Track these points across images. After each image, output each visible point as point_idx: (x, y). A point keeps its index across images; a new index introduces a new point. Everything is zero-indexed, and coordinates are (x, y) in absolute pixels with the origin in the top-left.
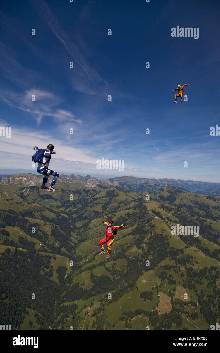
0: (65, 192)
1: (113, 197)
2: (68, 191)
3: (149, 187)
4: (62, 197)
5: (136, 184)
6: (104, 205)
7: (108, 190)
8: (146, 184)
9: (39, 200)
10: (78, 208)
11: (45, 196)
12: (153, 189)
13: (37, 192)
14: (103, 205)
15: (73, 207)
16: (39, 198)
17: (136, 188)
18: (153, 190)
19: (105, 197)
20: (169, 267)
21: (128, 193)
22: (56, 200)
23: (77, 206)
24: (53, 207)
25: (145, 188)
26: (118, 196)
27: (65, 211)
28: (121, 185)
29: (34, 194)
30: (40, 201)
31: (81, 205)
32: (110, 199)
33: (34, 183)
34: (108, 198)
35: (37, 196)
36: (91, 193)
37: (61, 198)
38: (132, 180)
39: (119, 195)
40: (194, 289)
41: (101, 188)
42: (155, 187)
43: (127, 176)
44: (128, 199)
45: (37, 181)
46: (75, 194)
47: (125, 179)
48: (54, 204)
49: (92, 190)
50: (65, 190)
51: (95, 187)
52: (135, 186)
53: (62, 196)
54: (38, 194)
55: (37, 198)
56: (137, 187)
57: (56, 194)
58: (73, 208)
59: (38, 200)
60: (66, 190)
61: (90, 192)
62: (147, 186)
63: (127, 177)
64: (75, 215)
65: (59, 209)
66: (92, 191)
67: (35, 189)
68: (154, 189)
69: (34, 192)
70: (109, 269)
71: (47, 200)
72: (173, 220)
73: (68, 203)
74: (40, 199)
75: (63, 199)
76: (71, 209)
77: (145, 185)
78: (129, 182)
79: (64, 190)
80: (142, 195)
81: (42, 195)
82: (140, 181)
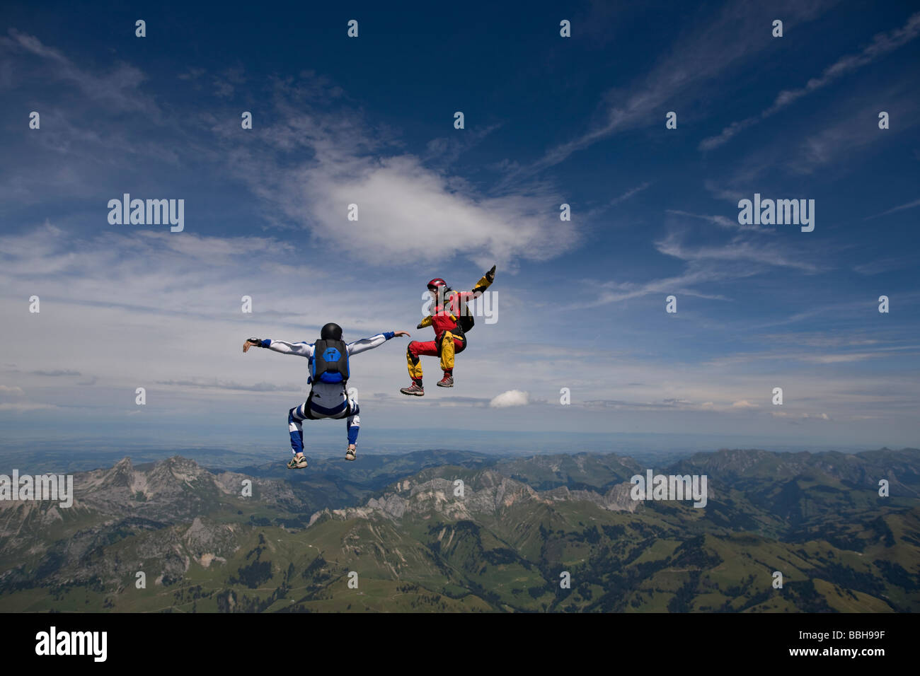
0: (552, 535)
1: (703, 565)
2: (560, 535)
4: (542, 553)
6: (675, 596)
9: (481, 568)
10: (594, 599)
11: (497, 555)
13: (475, 540)
14: (673, 595)
15: (579, 596)
16: (482, 562)
22: (526, 564)
23: (590, 592)
24: (522, 591)
27: (555, 607)
29: (467, 547)
30: (484, 570)
31: (602, 588)
32: (695, 576)
35: (476, 555)
36: (626, 536)
37: (542, 556)
41: (658, 514)
43: (735, 451)
44: (756, 576)
45: (473, 502)
46: (580, 543)
47: (730, 461)
48: (523, 579)
49: (629, 525)
50: (551, 532)
51: (637, 508)
53: (543, 550)
54: (477, 549)
55: (475, 561)
57: (525, 543)
58: (577, 600)
59: (478, 567)
60: (552, 529)
61: (625, 531)
63: (733, 455)
65: (538, 599)
66: (628, 528)
67: (469, 530)
69: (466, 541)
71: (502, 567)
74: (485, 563)
75: (546, 561)
76: (574, 602)
79: (547, 530)
81: (489, 552)
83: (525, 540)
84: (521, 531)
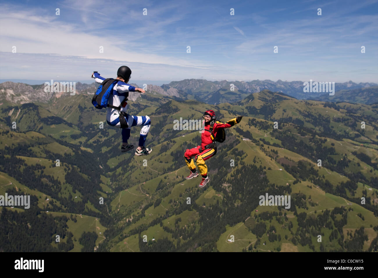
0: (86, 110)
1: (170, 113)
2: (91, 109)
3: (229, 96)
4: (80, 119)
5: (208, 92)
6: (155, 127)
7: (160, 104)
8: (224, 90)
9: (39, 127)
10: (110, 135)
11: (50, 120)
12: (237, 97)
13: (35, 113)
15: (102, 135)
16: (40, 124)
17: (207, 99)
18: (236, 100)
19: (155, 114)
20: (268, 215)
21: (194, 106)
22: (70, 125)
23: (108, 133)
24: (66, 137)
25: (223, 97)
26: (178, 111)
27: (87, 142)
28: (181, 94)
29: (30, 117)
30: (42, 128)
31: (115, 131)
32: (165, 118)
33: (29, 98)
34: (160, 116)
35: (36, 121)
36: (130, 109)
37: (80, 121)
38: (200, 85)
39: (180, 110)
40: (309, 245)
41: (149, 101)
42: (239, 95)
43: (192, 80)
44: (195, 114)
45: (34, 96)
46: (104, 113)
47: (189, 84)
48: (67, 131)
49: (132, 105)
50: (85, 108)
51: (137, 99)
52: (206, 95)
53: (80, 117)
54: (37, 117)
55: (35, 124)
56: (210, 96)
57: (69, 115)
58: (101, 137)
59: (38, 127)
60: (86, 106)
61: (130, 108)
62: (226, 93)
63: (191, 82)
64: (106, 147)
65: (76, 140)
66: (132, 106)
67: (31, 108)
68: (238, 99)
69: (29, 114)
70: (170, 229)
71: (53, 126)
72: (272, 143)
73: (91, 129)
74: (42, 124)
75: (82, 123)
76: (98, 138)
77: (222, 93)
78: (195, 89)
79: (83, 107)
80: (220, 107)
81: (45, 118)
82: (214, 86)
83: (69, 114)
84: (67, 110)
